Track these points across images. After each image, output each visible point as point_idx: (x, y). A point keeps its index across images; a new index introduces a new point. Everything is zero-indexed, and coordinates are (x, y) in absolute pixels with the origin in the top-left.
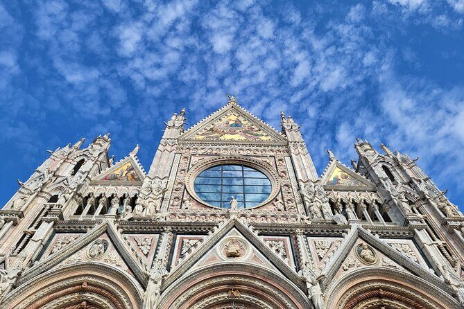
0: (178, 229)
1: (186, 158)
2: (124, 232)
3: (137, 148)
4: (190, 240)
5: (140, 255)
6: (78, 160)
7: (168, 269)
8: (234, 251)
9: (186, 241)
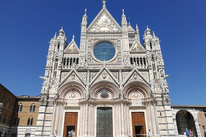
0: (91, 71)
1: (89, 41)
2: (78, 72)
3: (74, 36)
4: (94, 74)
5: (83, 78)
6: (57, 44)
7: (90, 82)
8: (104, 77)
9: (93, 74)
